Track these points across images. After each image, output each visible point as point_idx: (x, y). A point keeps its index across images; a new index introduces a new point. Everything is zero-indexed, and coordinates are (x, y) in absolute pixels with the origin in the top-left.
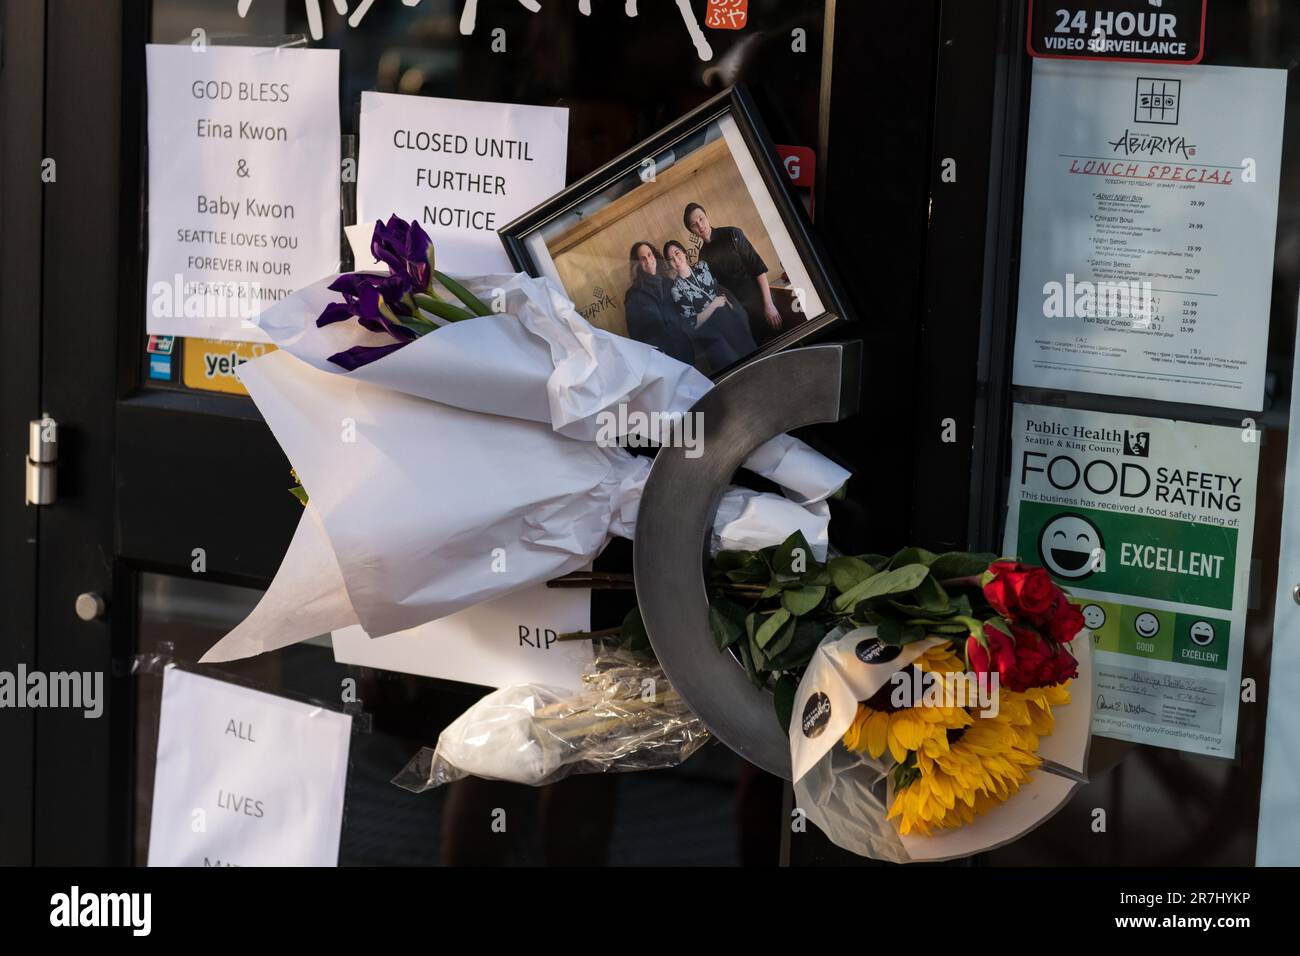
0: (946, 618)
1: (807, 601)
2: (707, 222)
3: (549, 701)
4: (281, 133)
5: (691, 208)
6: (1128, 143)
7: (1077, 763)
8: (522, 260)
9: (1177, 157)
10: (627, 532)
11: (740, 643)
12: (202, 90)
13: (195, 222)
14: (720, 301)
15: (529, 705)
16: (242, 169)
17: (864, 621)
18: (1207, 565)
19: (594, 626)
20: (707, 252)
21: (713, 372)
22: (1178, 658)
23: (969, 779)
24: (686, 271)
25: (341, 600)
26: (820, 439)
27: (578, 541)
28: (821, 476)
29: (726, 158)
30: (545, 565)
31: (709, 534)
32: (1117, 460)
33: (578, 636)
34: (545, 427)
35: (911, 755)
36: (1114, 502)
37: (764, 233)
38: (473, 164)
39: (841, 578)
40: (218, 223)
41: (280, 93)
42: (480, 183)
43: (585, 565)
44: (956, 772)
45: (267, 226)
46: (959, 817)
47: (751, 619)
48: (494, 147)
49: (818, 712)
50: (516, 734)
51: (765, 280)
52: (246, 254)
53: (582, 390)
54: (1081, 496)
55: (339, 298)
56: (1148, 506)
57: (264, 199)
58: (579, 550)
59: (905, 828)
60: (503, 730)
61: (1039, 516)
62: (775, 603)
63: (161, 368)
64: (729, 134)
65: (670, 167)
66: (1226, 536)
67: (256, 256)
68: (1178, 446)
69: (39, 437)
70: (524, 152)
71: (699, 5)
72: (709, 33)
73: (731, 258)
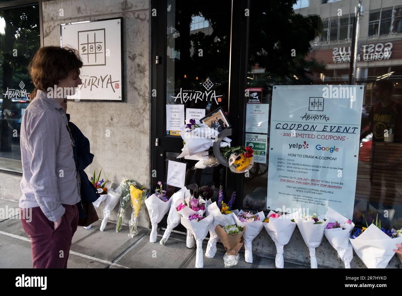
0: (242, 152)
1: (229, 151)
2: (218, 119)
3: (205, 161)
4: (179, 112)
5: (217, 117)
6: (255, 111)
7: (253, 164)
8: (202, 123)
9: (259, 112)
10: (212, 146)
11: (223, 155)
12: (171, 109)
13: (171, 120)
14: (220, 125)
15: (203, 162)
16: (175, 115)
17: (235, 152)
18: (263, 147)
19: (209, 154)
20: (218, 121)
21: (220, 132)
22: (261, 155)
23: (244, 166)
24: (217, 123)
25: (188, 153)
26: (229, 137)
27: (208, 147)
28: (230, 140)
29: (220, 113)
30: (205, 149)
31: (220, 146)
32: (255, 138)
33: (208, 155)
35: (239, 164)
36: (255, 142)
37: (224, 119)
38: (197, 114)
39: (232, 149)
40: (173, 120)
41: (179, 108)
42: (197, 116)
43: (208, 149)
44: (243, 165)
45: (178, 120)
47: (224, 153)
48: (199, 113)
49: (231, 160)
50: (202, 164)
51: (224, 123)
52: (176, 123)
54: (252, 141)
55: (187, 126)
56: (258, 142)
57: (177, 118)
58: (208, 148)
59: (238, 170)
60: (201, 164)
61: (248, 143)
62: (226, 151)
63: (168, 133)
64: (220, 111)
65: (215, 114)
66: (264, 144)
67: (177, 123)
68: (260, 137)
69: (157, 140)
70: (201, 113)
71: (217, 100)
72: (218, 102)
73: (221, 122)
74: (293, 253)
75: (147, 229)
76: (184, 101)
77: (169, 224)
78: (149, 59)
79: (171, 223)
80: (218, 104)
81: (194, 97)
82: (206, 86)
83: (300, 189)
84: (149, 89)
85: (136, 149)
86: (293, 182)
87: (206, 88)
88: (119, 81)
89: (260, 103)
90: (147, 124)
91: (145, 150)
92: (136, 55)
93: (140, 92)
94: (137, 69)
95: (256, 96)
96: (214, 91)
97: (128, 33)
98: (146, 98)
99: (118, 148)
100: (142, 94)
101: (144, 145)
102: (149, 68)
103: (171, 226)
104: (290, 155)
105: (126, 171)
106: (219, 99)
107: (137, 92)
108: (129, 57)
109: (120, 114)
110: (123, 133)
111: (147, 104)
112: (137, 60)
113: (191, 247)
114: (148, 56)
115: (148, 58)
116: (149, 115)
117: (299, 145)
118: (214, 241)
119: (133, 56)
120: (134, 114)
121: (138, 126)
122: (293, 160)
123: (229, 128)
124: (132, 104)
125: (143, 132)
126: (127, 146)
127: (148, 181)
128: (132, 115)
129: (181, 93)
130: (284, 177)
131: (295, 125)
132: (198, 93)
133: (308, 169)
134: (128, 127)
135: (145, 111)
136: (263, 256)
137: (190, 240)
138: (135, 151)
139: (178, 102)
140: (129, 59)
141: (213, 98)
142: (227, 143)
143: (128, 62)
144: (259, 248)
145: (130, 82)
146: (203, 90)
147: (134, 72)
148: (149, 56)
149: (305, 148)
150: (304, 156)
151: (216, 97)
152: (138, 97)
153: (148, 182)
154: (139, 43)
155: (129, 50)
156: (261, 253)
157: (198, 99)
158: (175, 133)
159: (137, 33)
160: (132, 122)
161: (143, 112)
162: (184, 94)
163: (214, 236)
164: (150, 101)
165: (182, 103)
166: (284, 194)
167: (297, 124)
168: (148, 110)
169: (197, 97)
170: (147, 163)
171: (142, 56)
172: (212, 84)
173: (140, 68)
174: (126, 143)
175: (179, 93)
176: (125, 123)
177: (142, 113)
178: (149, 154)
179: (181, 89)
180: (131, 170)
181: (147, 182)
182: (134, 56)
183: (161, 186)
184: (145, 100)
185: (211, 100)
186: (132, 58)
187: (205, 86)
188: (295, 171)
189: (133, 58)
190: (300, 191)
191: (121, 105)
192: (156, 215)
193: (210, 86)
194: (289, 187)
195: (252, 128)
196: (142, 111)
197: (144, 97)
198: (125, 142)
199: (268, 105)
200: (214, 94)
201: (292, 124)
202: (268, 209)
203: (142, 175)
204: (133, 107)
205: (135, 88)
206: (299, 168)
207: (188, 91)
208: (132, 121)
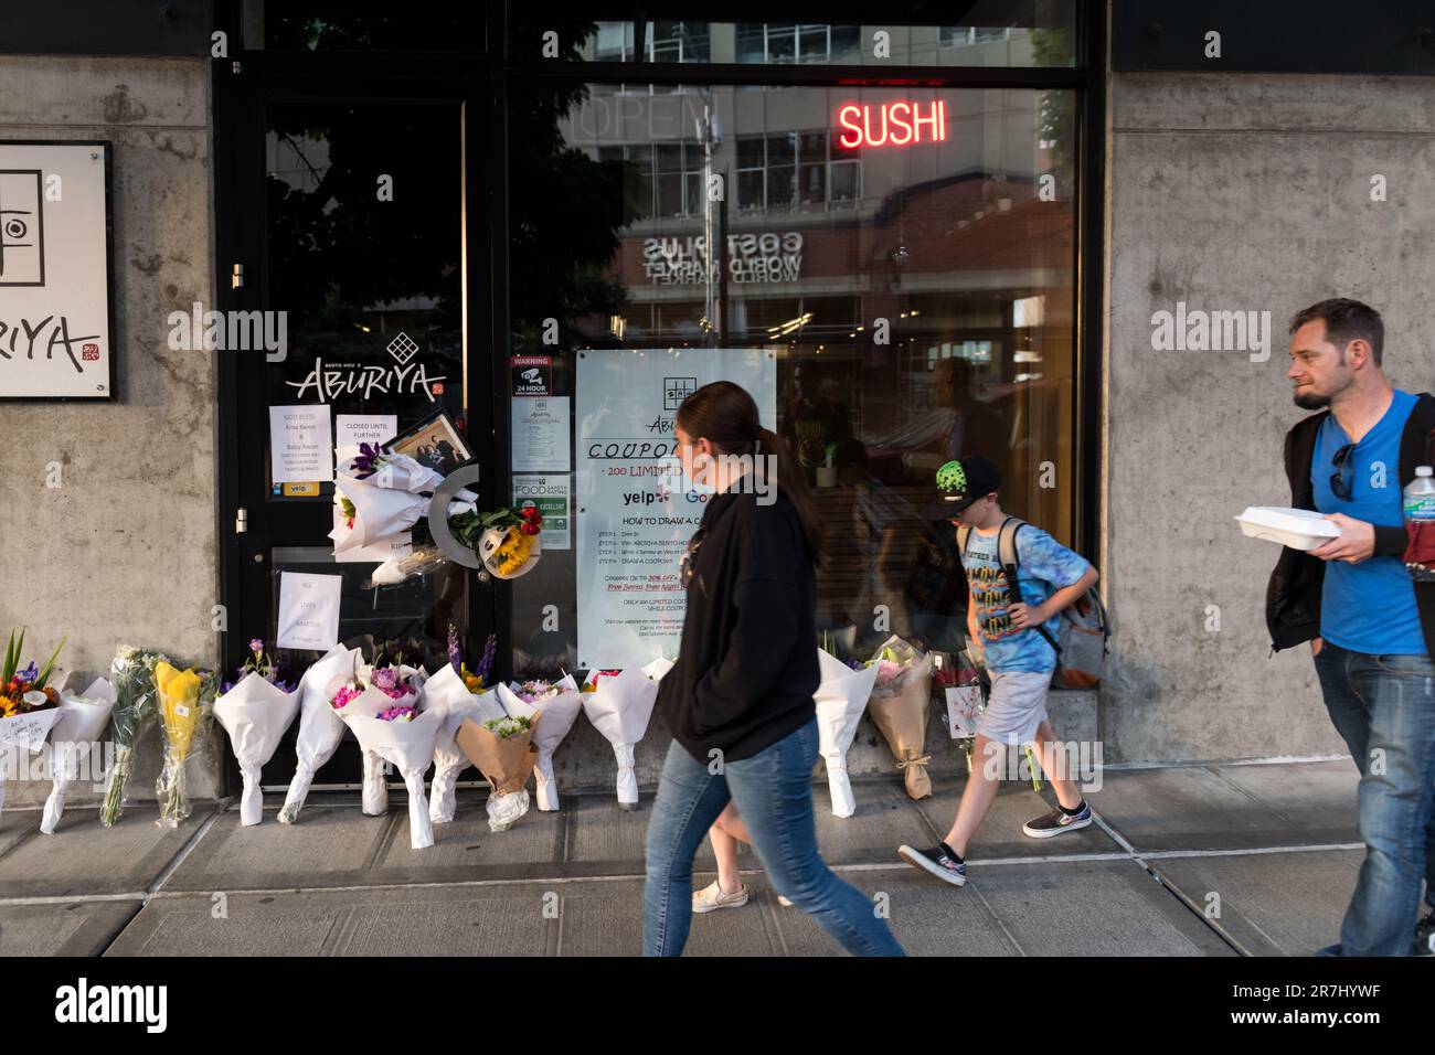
0: (514, 521)
1: (476, 523)
2: (438, 440)
3: (402, 561)
4: (313, 427)
5: (433, 437)
7: (539, 553)
9: (546, 417)
10: (425, 515)
11: (460, 536)
13: (286, 452)
14: (442, 458)
15: (396, 564)
16: (301, 437)
17: (495, 525)
18: (560, 507)
19: (413, 541)
20: (438, 447)
21: (445, 476)
22: (555, 528)
24: (433, 452)
26: (470, 487)
27: (414, 518)
28: (475, 496)
29: (442, 424)
30: (404, 525)
31: (448, 513)
32: (538, 485)
33: (410, 544)
34: (407, 492)
35: (508, 553)
36: (538, 495)
38: (370, 431)
39: (483, 517)
40: (294, 451)
41: (312, 417)
42: (373, 435)
43: (413, 525)
44: (516, 557)
45: (310, 451)
46: (517, 568)
47: (461, 531)
48: (377, 426)
50: (395, 571)
51: (454, 452)
52: (302, 459)
53: (419, 479)
54: (531, 495)
55: (355, 463)
56: (546, 495)
57: (308, 444)
58: (413, 521)
59: (505, 571)
60: (391, 571)
61: (521, 501)
62: (468, 525)
63: (277, 492)
64: (443, 419)
65: (427, 428)
66: (564, 500)
67: (307, 459)
68: (552, 481)
69: (241, 513)
70: (385, 427)
71: (431, 391)
72: (434, 396)
73: (445, 447)
74: (653, 766)
75: (211, 799)
76: (329, 393)
77: (304, 758)
78: (210, 272)
79: (313, 750)
80: (433, 400)
81: (361, 383)
82: (397, 353)
83: (657, 605)
84: (212, 362)
85: (165, 550)
86: (639, 588)
87: (398, 358)
88: (98, 337)
89: (549, 395)
90: (204, 468)
91: (200, 549)
92: (163, 259)
93: (177, 371)
94: (165, 298)
95: (536, 377)
96: (422, 366)
97: (130, 190)
98: (200, 387)
99: (93, 553)
100: (185, 377)
101: (194, 534)
102: (211, 300)
103: (311, 762)
104: (628, 521)
105: (128, 623)
106: (435, 386)
107: (167, 371)
108: (137, 263)
109: (101, 441)
110: (113, 502)
111: (203, 406)
112: (166, 274)
113: (380, 810)
114: (206, 265)
115: (206, 270)
116: (211, 438)
117: (648, 495)
118: (450, 777)
119: (151, 261)
120: (156, 438)
121: (170, 475)
122: (636, 534)
123: (471, 462)
124: (147, 406)
125: (189, 493)
126: (129, 542)
127: (211, 645)
128: (150, 443)
129: (317, 372)
130: (616, 579)
131: (635, 445)
132: (372, 373)
133: (671, 552)
134: (132, 481)
135: (198, 429)
136: (579, 793)
137: (375, 792)
138: (162, 554)
139: (311, 397)
140: (136, 269)
141: (419, 387)
142: (467, 503)
143: (132, 279)
144: (568, 775)
145: (138, 339)
146: (389, 363)
147: (156, 310)
148: (210, 262)
149: (661, 500)
150: (662, 521)
151: (428, 383)
152: (170, 386)
153: (210, 649)
154: (171, 224)
155: (135, 242)
156: (574, 787)
157: (372, 388)
158: (303, 489)
159: (164, 192)
160: (148, 465)
161: (189, 430)
162: (327, 374)
163: (449, 759)
164: (216, 396)
165: (323, 401)
166: (619, 622)
167: (640, 443)
168: (208, 424)
169: (369, 381)
170: (207, 588)
171: (185, 262)
172: (413, 348)
173: (177, 297)
174: (127, 532)
175: (313, 374)
176: (120, 469)
177: (187, 435)
178: (213, 558)
179: (319, 360)
180: (147, 620)
181: (207, 649)
182: (156, 262)
183: (259, 655)
184: (196, 396)
185: (412, 391)
186: (147, 266)
187: (392, 353)
188: (642, 561)
189: (152, 267)
190: (657, 609)
191: (103, 411)
192: (258, 739)
193: (408, 353)
194: (632, 602)
195: (527, 461)
196: (185, 429)
197: (193, 385)
198: (122, 531)
199: (566, 400)
200: (420, 375)
201: (629, 445)
202: (582, 668)
203: (188, 628)
204: (151, 416)
205: (160, 360)
206: (651, 552)
207: (340, 365)
208: (149, 460)
